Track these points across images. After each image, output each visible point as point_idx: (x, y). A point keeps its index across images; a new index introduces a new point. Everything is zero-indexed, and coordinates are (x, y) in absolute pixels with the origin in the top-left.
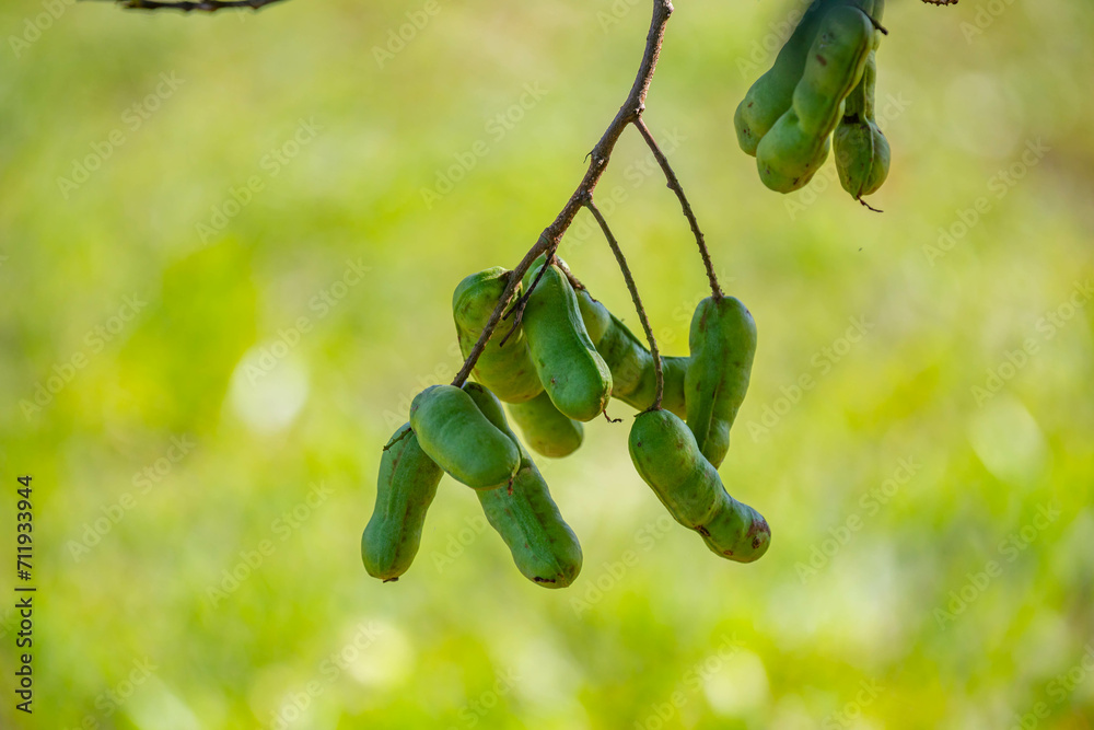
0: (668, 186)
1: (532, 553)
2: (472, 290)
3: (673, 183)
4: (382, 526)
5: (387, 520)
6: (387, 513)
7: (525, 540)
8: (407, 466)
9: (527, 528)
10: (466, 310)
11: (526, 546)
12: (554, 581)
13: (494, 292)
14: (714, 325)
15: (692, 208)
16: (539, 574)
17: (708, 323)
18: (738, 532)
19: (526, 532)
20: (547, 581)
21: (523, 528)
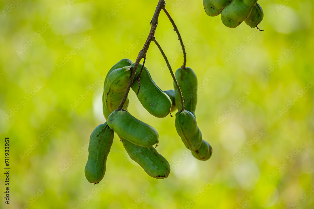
0: (174, 30)
1: (156, 167)
2: (122, 76)
3: (176, 29)
4: (96, 164)
5: (97, 161)
6: (97, 159)
7: (152, 163)
8: (104, 141)
9: (152, 158)
10: (118, 83)
11: (153, 165)
12: (165, 176)
13: (129, 75)
14: (186, 78)
15: (182, 37)
16: (159, 174)
17: (184, 77)
18: (207, 150)
19: (152, 160)
20: (163, 176)
21: (150, 159)
